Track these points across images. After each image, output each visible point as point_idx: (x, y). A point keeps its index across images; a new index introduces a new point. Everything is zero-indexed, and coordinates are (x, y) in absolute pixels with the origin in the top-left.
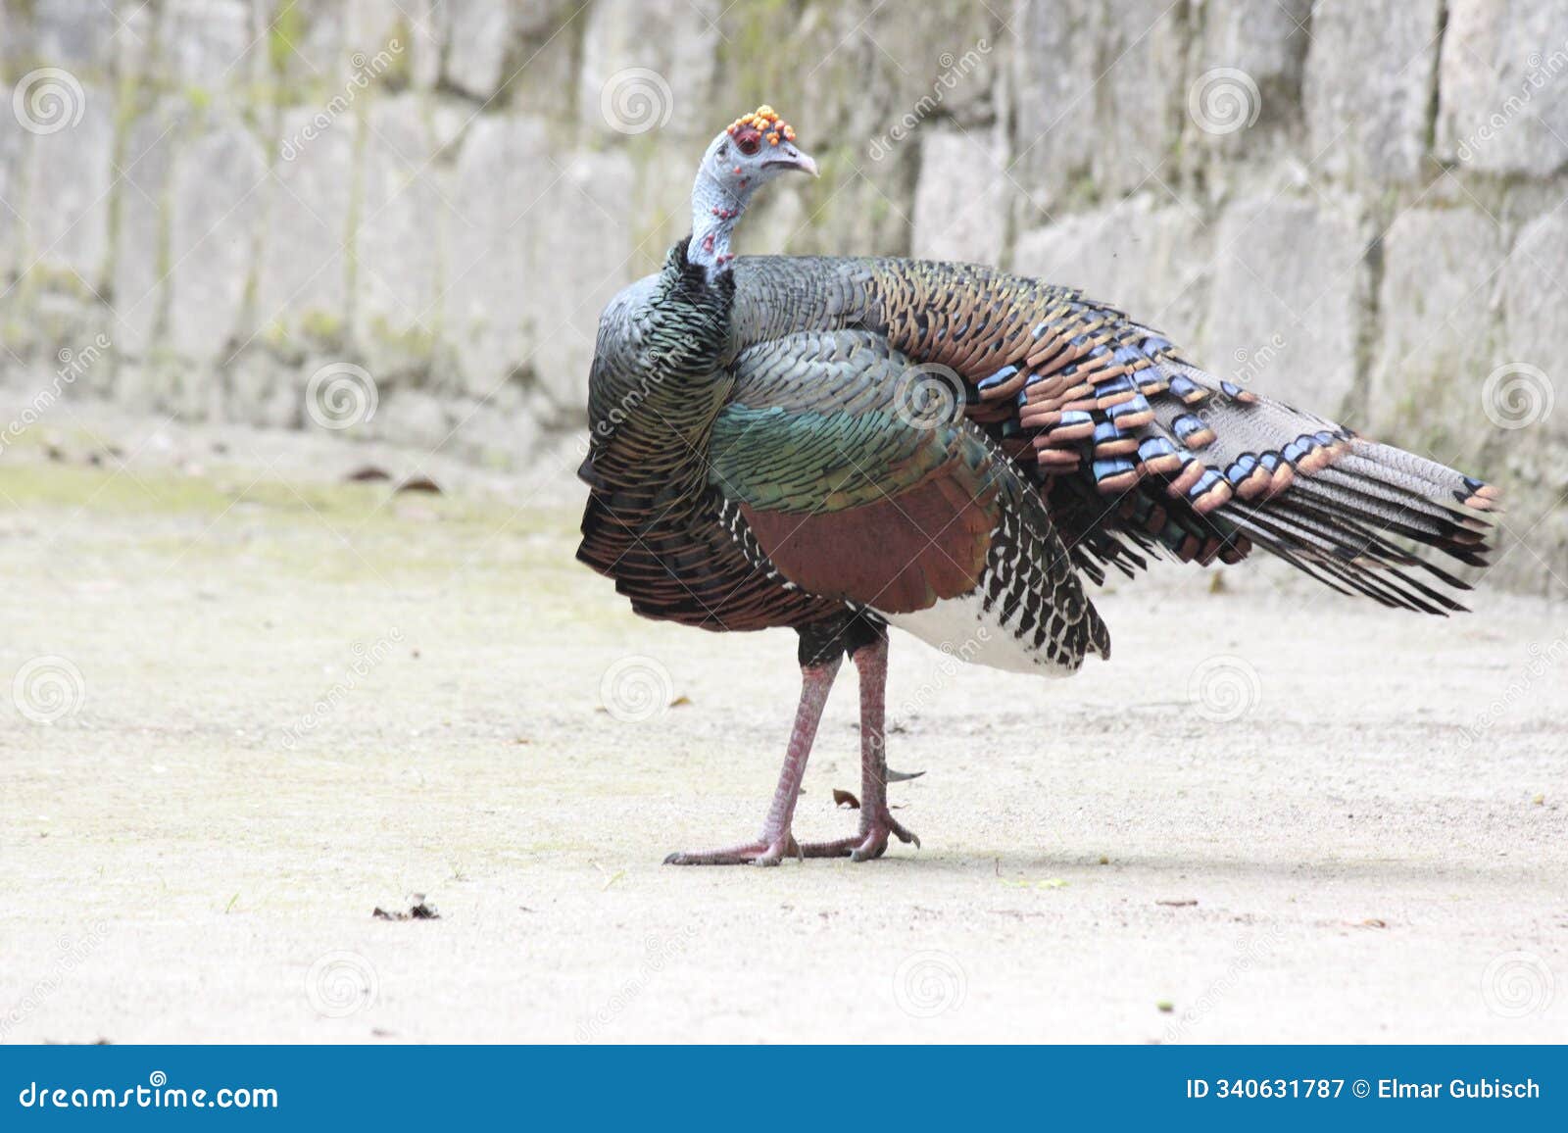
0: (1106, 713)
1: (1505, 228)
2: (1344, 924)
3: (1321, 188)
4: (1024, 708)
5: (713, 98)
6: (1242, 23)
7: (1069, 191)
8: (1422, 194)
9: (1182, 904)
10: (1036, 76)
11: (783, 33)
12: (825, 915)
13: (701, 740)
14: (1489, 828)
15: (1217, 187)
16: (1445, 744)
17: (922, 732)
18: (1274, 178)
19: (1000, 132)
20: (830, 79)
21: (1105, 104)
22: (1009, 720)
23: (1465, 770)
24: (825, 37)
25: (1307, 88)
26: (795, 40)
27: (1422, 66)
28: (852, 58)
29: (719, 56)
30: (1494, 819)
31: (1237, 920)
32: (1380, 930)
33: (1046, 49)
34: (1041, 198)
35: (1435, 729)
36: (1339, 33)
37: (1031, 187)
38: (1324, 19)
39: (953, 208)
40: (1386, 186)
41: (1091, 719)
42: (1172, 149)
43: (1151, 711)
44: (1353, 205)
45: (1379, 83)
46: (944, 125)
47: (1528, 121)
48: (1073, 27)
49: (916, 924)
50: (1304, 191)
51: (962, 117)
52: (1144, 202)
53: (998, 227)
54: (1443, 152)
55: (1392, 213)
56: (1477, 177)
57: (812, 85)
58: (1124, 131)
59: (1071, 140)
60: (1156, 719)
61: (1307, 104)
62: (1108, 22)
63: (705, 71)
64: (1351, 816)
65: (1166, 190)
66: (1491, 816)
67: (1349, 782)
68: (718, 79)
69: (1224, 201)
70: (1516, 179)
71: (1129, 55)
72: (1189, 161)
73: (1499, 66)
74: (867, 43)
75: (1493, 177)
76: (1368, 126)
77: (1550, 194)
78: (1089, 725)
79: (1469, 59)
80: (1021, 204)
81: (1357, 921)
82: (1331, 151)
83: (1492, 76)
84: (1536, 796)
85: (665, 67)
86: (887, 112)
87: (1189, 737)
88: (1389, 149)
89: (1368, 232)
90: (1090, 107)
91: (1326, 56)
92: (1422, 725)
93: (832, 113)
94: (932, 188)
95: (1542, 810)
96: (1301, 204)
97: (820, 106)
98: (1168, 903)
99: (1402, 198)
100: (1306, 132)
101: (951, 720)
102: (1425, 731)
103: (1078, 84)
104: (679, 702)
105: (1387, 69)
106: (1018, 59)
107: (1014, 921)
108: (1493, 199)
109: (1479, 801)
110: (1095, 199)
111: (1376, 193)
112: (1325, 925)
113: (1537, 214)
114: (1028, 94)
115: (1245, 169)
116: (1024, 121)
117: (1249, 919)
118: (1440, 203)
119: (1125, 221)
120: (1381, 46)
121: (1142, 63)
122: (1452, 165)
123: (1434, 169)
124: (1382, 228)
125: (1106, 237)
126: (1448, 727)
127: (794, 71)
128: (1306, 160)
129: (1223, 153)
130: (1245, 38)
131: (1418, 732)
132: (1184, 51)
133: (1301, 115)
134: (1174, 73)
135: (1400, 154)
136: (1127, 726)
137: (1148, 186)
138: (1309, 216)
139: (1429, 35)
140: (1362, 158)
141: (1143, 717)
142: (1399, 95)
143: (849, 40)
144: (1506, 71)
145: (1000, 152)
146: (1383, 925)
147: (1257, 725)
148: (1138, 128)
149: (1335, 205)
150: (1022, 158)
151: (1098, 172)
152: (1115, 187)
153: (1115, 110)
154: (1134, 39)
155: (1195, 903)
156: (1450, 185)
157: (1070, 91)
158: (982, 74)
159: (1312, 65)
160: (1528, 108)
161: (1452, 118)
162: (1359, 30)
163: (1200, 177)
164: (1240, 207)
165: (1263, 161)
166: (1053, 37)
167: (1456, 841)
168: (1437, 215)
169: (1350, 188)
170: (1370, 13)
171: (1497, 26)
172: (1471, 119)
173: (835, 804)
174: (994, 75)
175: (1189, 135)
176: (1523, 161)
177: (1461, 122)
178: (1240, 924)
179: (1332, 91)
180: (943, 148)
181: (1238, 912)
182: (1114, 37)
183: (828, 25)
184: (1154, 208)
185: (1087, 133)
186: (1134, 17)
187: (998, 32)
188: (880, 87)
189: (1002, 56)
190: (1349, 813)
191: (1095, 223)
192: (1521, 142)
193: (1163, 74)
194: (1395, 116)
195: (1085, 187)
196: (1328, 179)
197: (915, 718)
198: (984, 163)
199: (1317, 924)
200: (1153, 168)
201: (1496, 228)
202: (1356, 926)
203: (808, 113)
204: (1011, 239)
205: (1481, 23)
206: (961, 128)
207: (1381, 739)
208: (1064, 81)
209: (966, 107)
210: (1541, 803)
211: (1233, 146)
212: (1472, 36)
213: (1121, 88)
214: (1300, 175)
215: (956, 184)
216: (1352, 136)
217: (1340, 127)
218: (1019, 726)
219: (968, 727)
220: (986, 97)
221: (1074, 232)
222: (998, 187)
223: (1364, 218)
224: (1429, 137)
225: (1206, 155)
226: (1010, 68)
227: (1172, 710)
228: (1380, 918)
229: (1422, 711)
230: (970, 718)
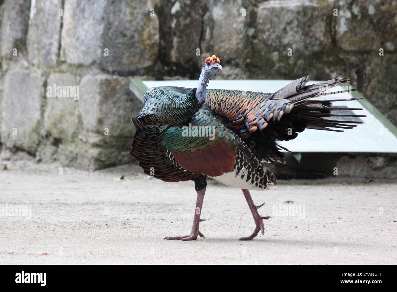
1: (78, 78)
2: (37, 254)
3: (31, 67)
6: (11, 25)
8: (57, 69)
14: (74, 229)
15: (5, 67)
16: (63, 208)
18: (19, 65)
23: (68, 215)
25: (28, 42)
27: (57, 37)
30: (75, 227)
31: (9, 254)
32: (46, 256)
35: (60, 204)
36: (35, 28)
38: (32, 25)
40: (48, 67)
44: (40, 72)
45: (46, 41)
47: (83, 52)
50: (27, 68)
54: (62, 59)
55: (49, 74)
56: (71, 65)
61: (28, 46)
64: (39, 227)
67: (39, 218)
69: (7, 70)
70: (80, 66)
73: (76, 37)
75: (75, 65)
76: (43, 52)
77: (89, 70)
79: (68, 35)
81: (40, 253)
82: (34, 58)
83: (74, 40)
84: (85, 221)
88: (49, 58)
89: (43, 79)
91: (32, 34)
92: (57, 203)
95: (87, 225)
96: (26, 71)
99: (52, 70)
100: (27, 53)
102: (58, 205)
105: (47, 38)
108: (75, 71)
109: (71, 223)
111: (45, 69)
112: (32, 255)
113: (86, 74)
115: (12, 62)
117: (12, 254)
118: (61, 72)
120: (46, 32)
122: (64, 62)
123: (61, 63)
124: (47, 77)
126: (63, 204)
128: (28, 61)
129: (6, 58)
130: (11, 29)
131: (56, 205)
133: (26, 49)
135: (51, 59)
138: (28, 75)
139: (58, 29)
140: (41, 60)
142: (51, 44)
144: (78, 39)
146: (46, 254)
149: (35, 72)
156: (64, 67)
159: (29, 36)
160: (83, 48)
161: (64, 50)
162: (40, 28)
164: (11, 72)
165: (16, 61)
167: (65, 233)
168: (61, 75)
169: (39, 68)
170: (43, 24)
171: (75, 27)
172: (69, 51)
176: (82, 61)
177: (67, 51)
178: (10, 255)
179: (34, 43)
181: (9, 252)
190: (38, 226)
192: (82, 56)
194: (50, 49)
196: (33, 65)
199: (30, 254)
201: (76, 79)
202: (40, 255)
205: (71, 26)
207: (47, 207)
210: (87, 223)
211: (8, 57)
212: (69, 30)
214: (26, 64)
216: (39, 54)
217: (36, 52)
223: (42, 75)
224: (58, 55)
225: (2, 59)
228: (46, 252)
229: (57, 200)
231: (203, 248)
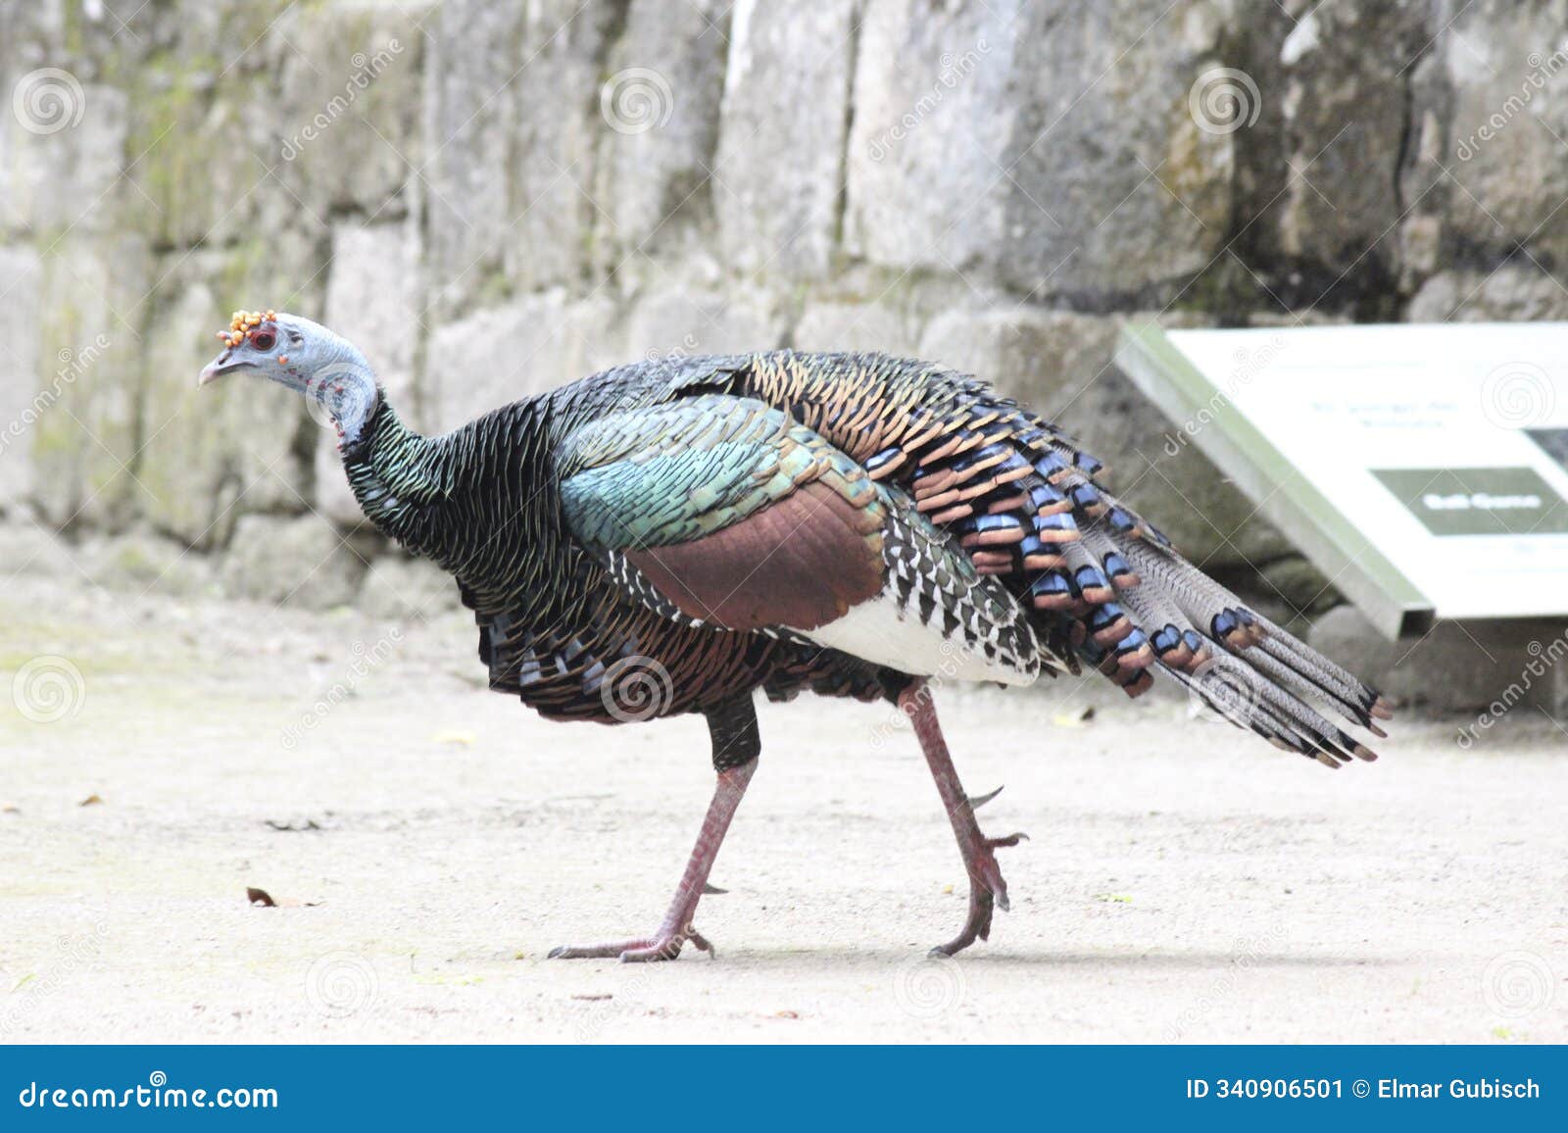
0: (521, 807)
1: (913, 323)
2: (758, 1016)
3: (732, 282)
4: (439, 803)
5: (122, 192)
7: (481, 285)
8: (831, 289)
9: (596, 999)
10: (448, 171)
11: (191, 127)
12: (237, 1015)
13: (111, 839)
14: (899, 918)
15: (629, 282)
16: (856, 835)
17: (337, 828)
18: (686, 272)
19: (411, 227)
20: (240, 173)
21: (517, 199)
22: (425, 815)
23: (876, 861)
24: (235, 132)
25: (717, 183)
26: (204, 134)
27: (829, 162)
28: (262, 152)
29: (128, 151)
30: (905, 909)
31: (652, 1013)
32: (793, 1021)
33: (459, 145)
34: (454, 292)
35: (846, 820)
36: (748, 129)
37: (443, 281)
38: (733, 115)
39: (365, 303)
40: (796, 281)
41: (507, 813)
42: (584, 244)
43: (566, 804)
44: (764, 299)
45: (788, 179)
46: (354, 219)
47: (933, 218)
48: (485, 121)
49: (330, 1022)
50: (715, 286)
51: (375, 213)
52: (556, 296)
53: (412, 322)
54: (852, 247)
55: (802, 307)
56: (885, 273)
57: (222, 180)
58: (537, 226)
59: (484, 235)
60: (572, 813)
61: (717, 199)
62: (519, 118)
63: (113, 165)
64: (764, 908)
65: (578, 285)
66: (902, 906)
67: (763, 874)
68: (128, 172)
69: (637, 295)
70: (922, 275)
71: (541, 152)
72: (601, 256)
73: (906, 160)
74: (277, 138)
75: (901, 271)
76: (778, 222)
77: (956, 289)
78: (504, 819)
80: (434, 298)
81: (772, 1013)
82: (741, 247)
83: (897, 173)
84: (946, 886)
85: (71, 162)
86: (298, 207)
87: (605, 831)
88: (799, 245)
89: (779, 327)
90: (500, 202)
91: (734, 149)
92: (834, 816)
93: (242, 206)
94: (344, 283)
95: (950, 900)
96: (713, 299)
97: (230, 200)
98: (583, 998)
99: (812, 293)
100: (716, 227)
101: (366, 816)
102: (837, 822)
103: (489, 177)
104: (92, 801)
105: (793, 165)
106: (429, 153)
107: (429, 1017)
108: (899, 295)
109: (890, 892)
110: (508, 293)
111: (786, 288)
112: (739, 1017)
113: (943, 308)
114: (440, 189)
115: (656, 264)
116: (436, 216)
117: (663, 1012)
118: (850, 298)
119: (538, 317)
120: (789, 142)
121: (554, 156)
122: (858, 261)
123: (845, 263)
124: (793, 321)
125: (521, 332)
126: (860, 818)
127: (203, 165)
128: (718, 257)
129: (635, 249)
130: (656, 136)
131: (830, 823)
132: (595, 147)
133: (711, 211)
134: (585, 166)
135: (809, 251)
136: (542, 820)
137: (559, 281)
138: (720, 312)
139: (836, 130)
140: (772, 255)
141: (560, 812)
142: (808, 191)
143: (260, 135)
144: (911, 168)
145: (412, 247)
146: (795, 1016)
147: (671, 817)
148: (550, 224)
149: (745, 300)
150: (434, 255)
151: (510, 267)
152: (529, 281)
153: (526, 203)
154: (545, 133)
155: (610, 997)
156: (858, 280)
157: (482, 187)
158: (393, 167)
159: (722, 161)
160: (933, 205)
161: (859, 214)
162: (767, 126)
163: (612, 271)
164: (653, 302)
165: (674, 258)
166: (464, 131)
167: (868, 931)
168: (847, 309)
169: (760, 283)
170: (778, 110)
172: (878, 215)
173: (249, 902)
174: (405, 170)
175: (601, 231)
176: (929, 255)
177: (869, 217)
178: (655, 1017)
179: (741, 187)
180: (354, 242)
181: (652, 1006)
182: (525, 131)
183: (239, 120)
184: (567, 302)
185: (499, 228)
186: (545, 112)
187: (410, 124)
188: (290, 181)
189: (413, 150)
190: (763, 905)
191: (505, 319)
192: (927, 236)
193: (575, 171)
194: (804, 212)
195: (497, 281)
196: (739, 273)
197: (330, 814)
198: (396, 258)
199: (731, 1016)
200: (564, 260)
201: (903, 323)
202: (770, 1018)
203: (218, 208)
204: (424, 334)
205: (887, 120)
206: (373, 223)
207: (793, 831)
208: (476, 176)
209: (380, 202)
210: (950, 892)
211: (645, 241)
212: (879, 133)
213: (533, 183)
214: (711, 270)
215: (368, 279)
216: (762, 232)
217: (750, 222)
218: (435, 821)
219: (383, 823)
220: (398, 192)
221: (485, 327)
222: (411, 281)
223: (775, 313)
224: (837, 233)
225: (618, 250)
226: (421, 163)
227: (588, 804)
228: (793, 1008)
229: (835, 802)
230: (386, 813)
231: (1414, 993)
